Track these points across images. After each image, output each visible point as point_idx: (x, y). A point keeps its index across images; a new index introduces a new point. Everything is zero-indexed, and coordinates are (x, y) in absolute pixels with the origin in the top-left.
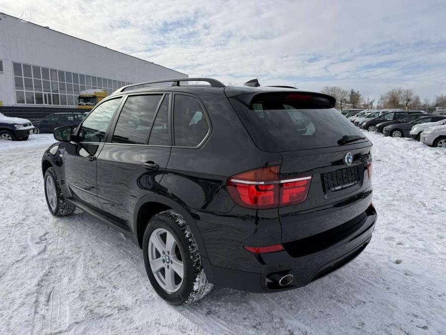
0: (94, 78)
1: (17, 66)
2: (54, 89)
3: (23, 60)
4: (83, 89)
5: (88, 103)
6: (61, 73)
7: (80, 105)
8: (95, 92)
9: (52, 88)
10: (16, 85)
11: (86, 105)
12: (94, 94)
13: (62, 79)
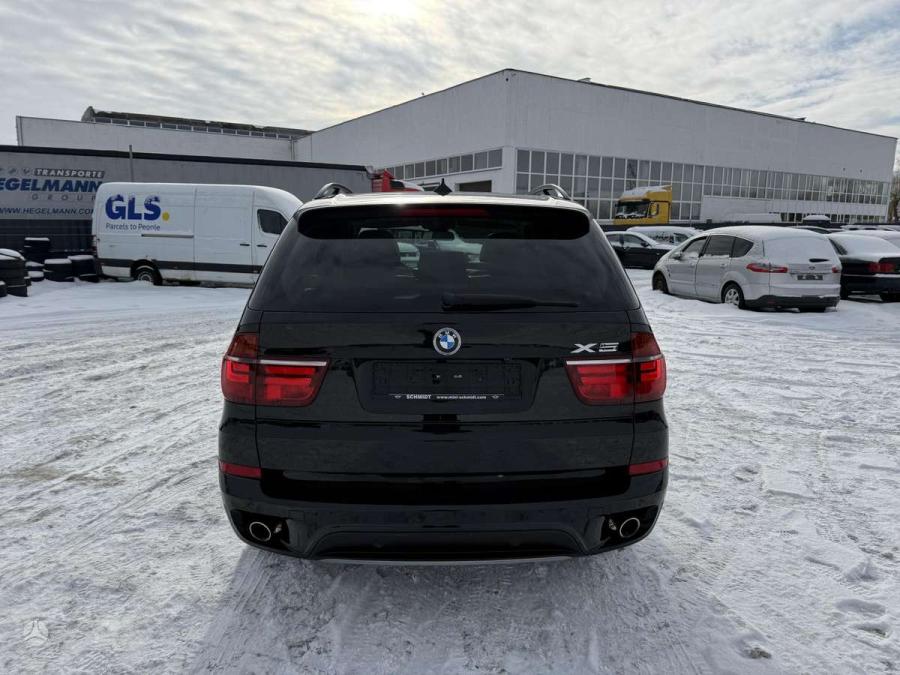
0: (656, 165)
1: (522, 155)
2: (579, 191)
3: (533, 145)
4: (631, 186)
5: (633, 214)
6: (594, 160)
7: (617, 217)
8: (648, 193)
9: (575, 189)
10: (518, 188)
11: (629, 217)
12: (646, 197)
13: (594, 170)
